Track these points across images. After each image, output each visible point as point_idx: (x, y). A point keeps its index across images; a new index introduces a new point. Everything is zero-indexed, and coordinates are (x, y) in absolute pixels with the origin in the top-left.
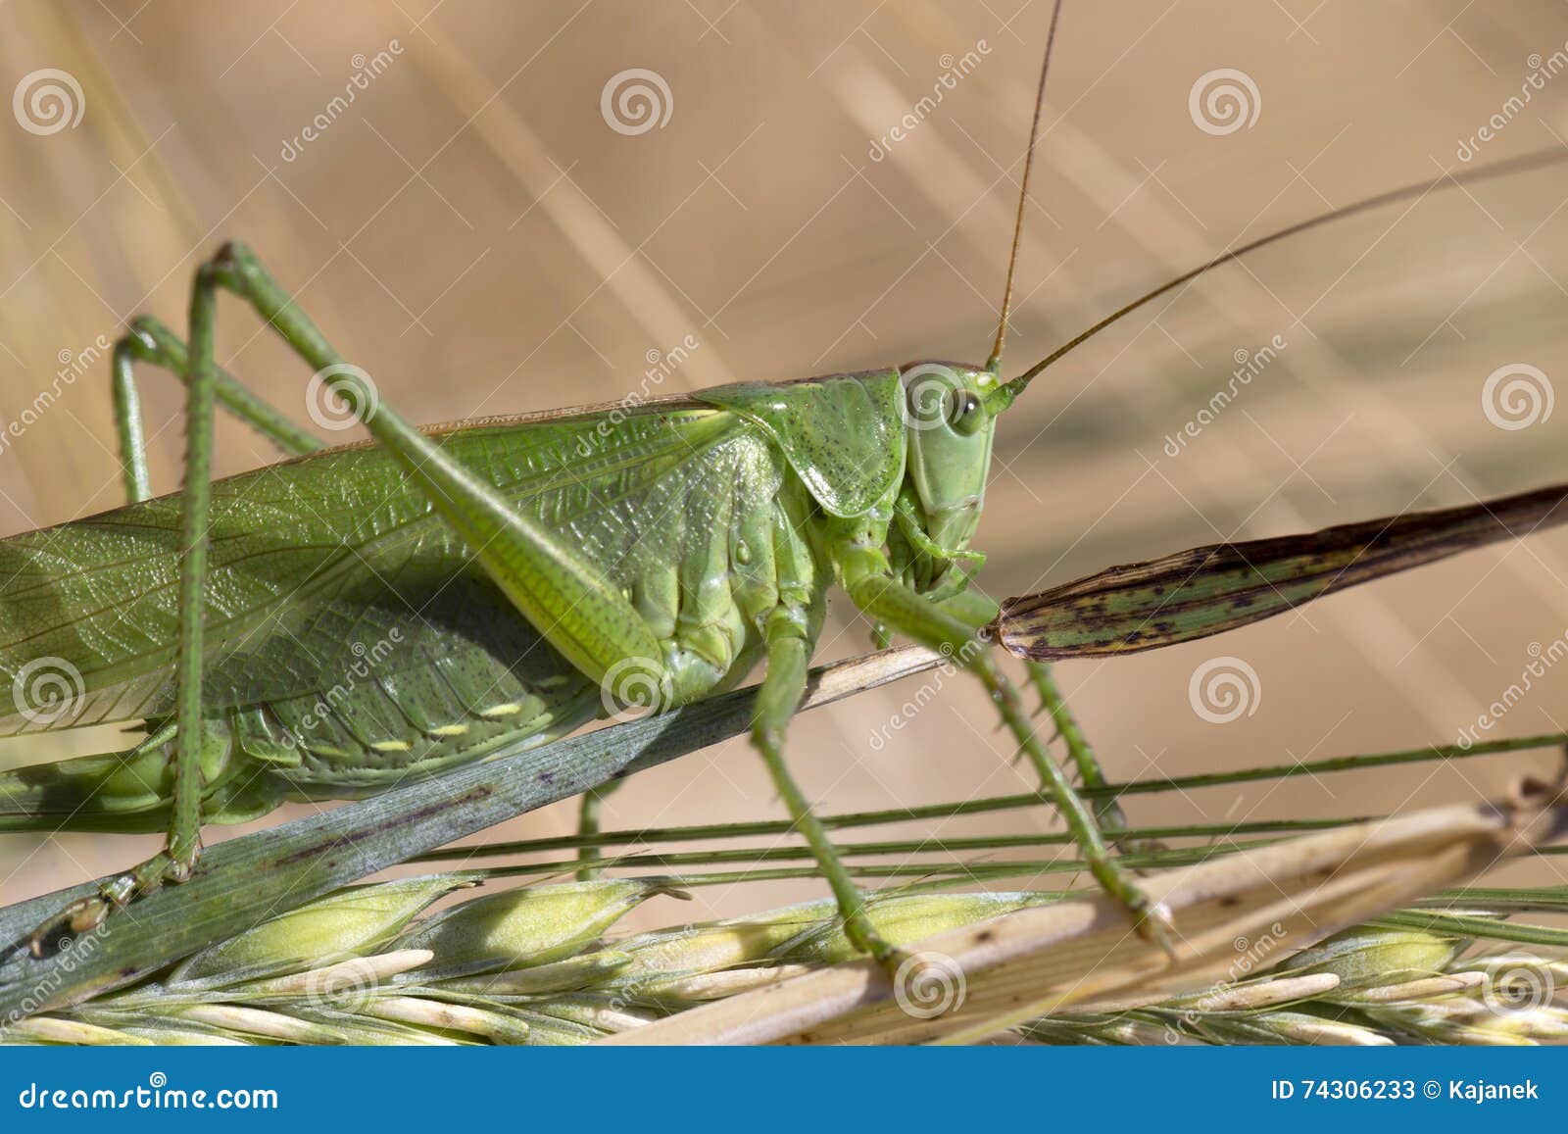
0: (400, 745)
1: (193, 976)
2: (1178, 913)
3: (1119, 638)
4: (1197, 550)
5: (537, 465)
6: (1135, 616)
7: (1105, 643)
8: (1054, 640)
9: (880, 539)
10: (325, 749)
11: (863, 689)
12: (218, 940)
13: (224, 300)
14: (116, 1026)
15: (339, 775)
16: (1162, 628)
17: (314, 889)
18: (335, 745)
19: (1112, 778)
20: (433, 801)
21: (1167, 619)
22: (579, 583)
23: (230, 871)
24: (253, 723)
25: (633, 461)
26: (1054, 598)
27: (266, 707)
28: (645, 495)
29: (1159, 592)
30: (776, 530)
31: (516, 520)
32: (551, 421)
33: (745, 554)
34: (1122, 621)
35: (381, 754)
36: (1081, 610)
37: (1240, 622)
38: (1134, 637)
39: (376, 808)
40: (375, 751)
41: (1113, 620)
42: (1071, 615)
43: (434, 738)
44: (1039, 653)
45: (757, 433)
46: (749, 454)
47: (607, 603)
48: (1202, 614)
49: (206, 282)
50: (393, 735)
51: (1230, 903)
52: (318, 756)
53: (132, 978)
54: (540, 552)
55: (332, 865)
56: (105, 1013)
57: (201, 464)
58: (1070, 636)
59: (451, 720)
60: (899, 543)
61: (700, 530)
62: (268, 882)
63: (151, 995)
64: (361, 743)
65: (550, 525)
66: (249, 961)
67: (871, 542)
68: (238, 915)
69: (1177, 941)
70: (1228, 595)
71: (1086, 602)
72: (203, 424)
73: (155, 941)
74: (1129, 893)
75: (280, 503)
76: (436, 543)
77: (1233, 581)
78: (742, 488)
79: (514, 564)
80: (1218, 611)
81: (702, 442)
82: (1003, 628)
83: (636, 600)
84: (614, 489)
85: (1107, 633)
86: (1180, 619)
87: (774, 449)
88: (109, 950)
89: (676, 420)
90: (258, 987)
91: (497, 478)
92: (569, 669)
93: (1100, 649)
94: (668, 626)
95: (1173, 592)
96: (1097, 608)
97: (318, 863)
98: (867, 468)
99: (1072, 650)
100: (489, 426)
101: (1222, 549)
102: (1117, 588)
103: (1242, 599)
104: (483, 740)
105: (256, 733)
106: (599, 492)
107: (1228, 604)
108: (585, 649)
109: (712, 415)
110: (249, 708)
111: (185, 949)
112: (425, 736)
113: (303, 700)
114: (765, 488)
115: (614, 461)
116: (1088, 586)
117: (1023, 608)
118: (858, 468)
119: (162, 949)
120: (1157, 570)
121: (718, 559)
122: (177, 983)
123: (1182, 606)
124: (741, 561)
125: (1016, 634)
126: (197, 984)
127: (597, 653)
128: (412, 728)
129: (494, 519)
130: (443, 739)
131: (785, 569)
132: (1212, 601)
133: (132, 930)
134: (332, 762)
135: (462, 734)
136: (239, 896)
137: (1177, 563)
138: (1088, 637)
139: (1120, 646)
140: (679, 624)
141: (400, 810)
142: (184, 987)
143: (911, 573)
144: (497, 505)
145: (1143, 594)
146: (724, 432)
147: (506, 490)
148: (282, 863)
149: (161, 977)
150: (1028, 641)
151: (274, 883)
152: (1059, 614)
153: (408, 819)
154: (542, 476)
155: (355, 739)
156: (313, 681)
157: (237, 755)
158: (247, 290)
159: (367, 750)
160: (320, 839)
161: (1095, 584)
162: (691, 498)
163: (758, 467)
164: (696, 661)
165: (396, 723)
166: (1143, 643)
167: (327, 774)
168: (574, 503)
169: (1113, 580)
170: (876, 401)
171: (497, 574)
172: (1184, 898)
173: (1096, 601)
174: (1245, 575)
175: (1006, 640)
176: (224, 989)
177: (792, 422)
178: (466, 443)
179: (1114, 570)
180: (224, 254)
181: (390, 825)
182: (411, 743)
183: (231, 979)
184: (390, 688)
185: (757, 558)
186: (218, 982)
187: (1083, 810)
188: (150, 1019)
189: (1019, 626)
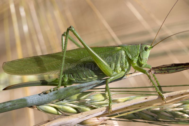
0: (85, 79)
1: (66, 100)
2: (166, 97)
3: (163, 72)
4: (172, 64)
5: (101, 51)
6: (165, 70)
7: (162, 73)
8: (157, 72)
9: (136, 62)
10: (78, 79)
11: (136, 76)
12: (69, 97)
13: (70, 32)
14: (58, 105)
15: (79, 81)
16: (168, 72)
17: (79, 92)
18: (79, 78)
19: (161, 85)
20: (92, 84)
21: (168, 71)
22: (104, 64)
23: (70, 90)
24: (71, 76)
25: (111, 52)
26: (157, 68)
27: (72, 74)
28: (112, 55)
29: (168, 68)
30: (125, 60)
31: (99, 57)
32: (103, 47)
33: (122, 62)
34: (164, 71)
35: (83, 80)
36: (160, 69)
37: (176, 72)
38: (165, 72)
39: (86, 84)
40: (83, 79)
41: (163, 70)
42: (159, 70)
43: (89, 78)
44: (155, 73)
45: (124, 50)
46: (123, 52)
47: (107, 66)
48: (172, 71)
49: (68, 30)
50: (85, 78)
51: (172, 97)
52: (77, 80)
53: (60, 100)
54: (100, 60)
55: (81, 90)
56: (56, 103)
57: (65, 48)
58: (158, 72)
59: (91, 77)
60: (138, 62)
61: (117, 60)
62: (74, 91)
63: (61, 102)
64: (81, 79)
65: (102, 58)
66: (72, 99)
67: (135, 62)
68: (71, 94)
69: (166, 101)
70: (175, 69)
71: (160, 68)
72: (66, 44)
73: (62, 96)
74: (162, 95)
75: (75, 53)
76: (90, 59)
77: (176, 67)
78: (122, 56)
79: (98, 61)
80: (174, 70)
81: (118, 50)
82: (151, 70)
83: (110, 66)
84: (109, 54)
85: (162, 72)
86: (170, 71)
87: (125, 52)
88: (58, 97)
89: (116, 48)
90: (72, 102)
91: (97, 52)
92: (103, 73)
93: (161, 73)
94: (113, 69)
95: (169, 68)
96: (161, 69)
97: (80, 90)
98: (135, 54)
99: (158, 73)
100: (97, 47)
101: (174, 64)
102: (164, 67)
103: (177, 69)
104: (94, 79)
105: (71, 77)
106: (107, 55)
107: (175, 70)
108: (104, 71)
109: (120, 48)
110: (70, 74)
111: (65, 98)
112: (88, 78)
113: (75, 74)
114: (124, 56)
115: (109, 52)
116: (160, 67)
117: (153, 68)
118: (134, 54)
119: (63, 97)
120: (168, 66)
121: (119, 63)
122: (64, 101)
123: (170, 70)
124: (121, 63)
125: (153, 71)
126: (66, 101)
127: (106, 71)
128: (86, 77)
129: (96, 56)
130: (90, 79)
131: (126, 65)
132: (173, 69)
133: (60, 95)
134: (78, 80)
135: (92, 78)
136: (71, 92)
137: (170, 65)
138: (160, 72)
139: (163, 73)
140: (114, 69)
141: (88, 85)
142: (65, 102)
143: (139, 65)
144: (96, 55)
145: (166, 68)
146: (121, 49)
147: (98, 54)
148: (76, 89)
149: (62, 100)
150: (154, 72)
151: (75, 91)
152: (157, 69)
153: (89, 86)
154: (101, 52)
155: (81, 78)
156: (76, 72)
157: (69, 79)
158: (72, 31)
159: (82, 79)
160: (80, 87)
161: (161, 67)
162: (116, 56)
163: (124, 54)
164: (116, 73)
165: (85, 77)
166: (166, 73)
167: (78, 81)
168: (105, 56)
169: (163, 66)
170: (137, 48)
171: (96, 62)
172: (167, 96)
173: (161, 68)
174: (177, 67)
175: (152, 72)
176: (69, 102)
177: (128, 49)
178: (94, 49)
179: (163, 65)
180: (70, 27)
181: (87, 86)
182: (86, 79)
183: (70, 101)
184: (84, 73)
185: (123, 63)
186: (68, 101)
187: (158, 88)
188: (61, 104)
189: (153, 70)
